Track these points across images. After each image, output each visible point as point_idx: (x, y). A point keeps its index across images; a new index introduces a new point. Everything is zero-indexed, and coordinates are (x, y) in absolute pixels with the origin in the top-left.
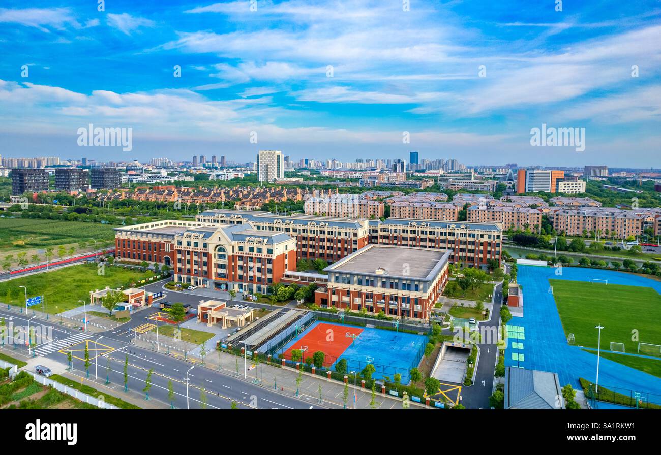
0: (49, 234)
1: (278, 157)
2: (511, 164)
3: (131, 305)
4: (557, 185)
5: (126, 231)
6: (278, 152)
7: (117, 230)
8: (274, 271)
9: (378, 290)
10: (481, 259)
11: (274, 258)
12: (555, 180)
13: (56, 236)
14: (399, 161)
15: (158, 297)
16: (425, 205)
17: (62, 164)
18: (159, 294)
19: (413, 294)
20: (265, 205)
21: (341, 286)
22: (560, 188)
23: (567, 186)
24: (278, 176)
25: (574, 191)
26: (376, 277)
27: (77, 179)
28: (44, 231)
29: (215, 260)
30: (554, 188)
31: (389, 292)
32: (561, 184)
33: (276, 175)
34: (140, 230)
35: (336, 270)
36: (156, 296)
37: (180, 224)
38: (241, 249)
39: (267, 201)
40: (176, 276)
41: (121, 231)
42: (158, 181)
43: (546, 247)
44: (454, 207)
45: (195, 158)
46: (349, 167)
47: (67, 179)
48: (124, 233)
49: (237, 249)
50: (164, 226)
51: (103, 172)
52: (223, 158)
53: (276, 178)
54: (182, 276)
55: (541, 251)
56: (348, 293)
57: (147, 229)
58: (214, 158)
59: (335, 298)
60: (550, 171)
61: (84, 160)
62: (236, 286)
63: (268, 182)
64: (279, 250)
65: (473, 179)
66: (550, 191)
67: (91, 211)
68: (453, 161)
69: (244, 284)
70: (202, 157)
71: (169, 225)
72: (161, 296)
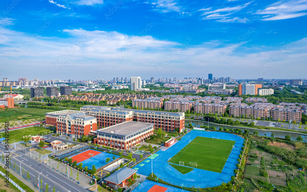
0: (32, 114)
1: (139, 79)
2: (260, 78)
3: (34, 141)
4: (258, 91)
5: (49, 114)
6: (139, 77)
7: (46, 114)
8: (84, 131)
9: (111, 139)
10: (173, 127)
11: (84, 126)
12: (257, 89)
13: (33, 115)
14: (200, 79)
15: (46, 139)
16: (178, 103)
17: (61, 82)
18: (47, 138)
19: (122, 141)
20: (118, 102)
21: (101, 137)
22: (260, 93)
23: (264, 91)
24: (139, 88)
25: (268, 94)
26: (111, 134)
27: (54, 91)
28: (31, 113)
29: (68, 126)
30: (257, 92)
31: (115, 139)
32: (261, 91)
33: (138, 87)
34: (53, 114)
35: (101, 131)
36: (46, 138)
37: (71, 111)
38: (75, 122)
39: (119, 100)
40: (57, 131)
41: (47, 114)
42: (89, 90)
43: (217, 122)
44: (189, 104)
45: (114, 78)
46: (181, 81)
47: (50, 91)
48: (48, 115)
49: (74, 123)
50: (66, 112)
51: (64, 88)
52: (126, 78)
53: (138, 88)
54: (59, 132)
55: (215, 124)
56: (103, 139)
57: (57, 114)
58: (122, 78)
59: (99, 141)
60: (254, 85)
61: (69, 80)
62: (74, 136)
63: (134, 90)
64: (87, 123)
65: (224, 88)
66: (254, 94)
67: (53, 105)
68: (228, 78)
69: (76, 135)
70: (117, 78)
71: (68, 112)
72: (48, 138)
